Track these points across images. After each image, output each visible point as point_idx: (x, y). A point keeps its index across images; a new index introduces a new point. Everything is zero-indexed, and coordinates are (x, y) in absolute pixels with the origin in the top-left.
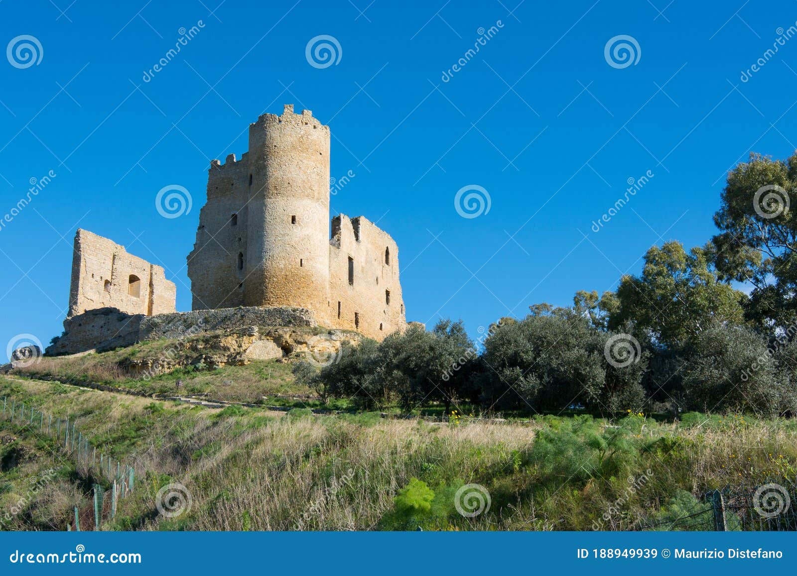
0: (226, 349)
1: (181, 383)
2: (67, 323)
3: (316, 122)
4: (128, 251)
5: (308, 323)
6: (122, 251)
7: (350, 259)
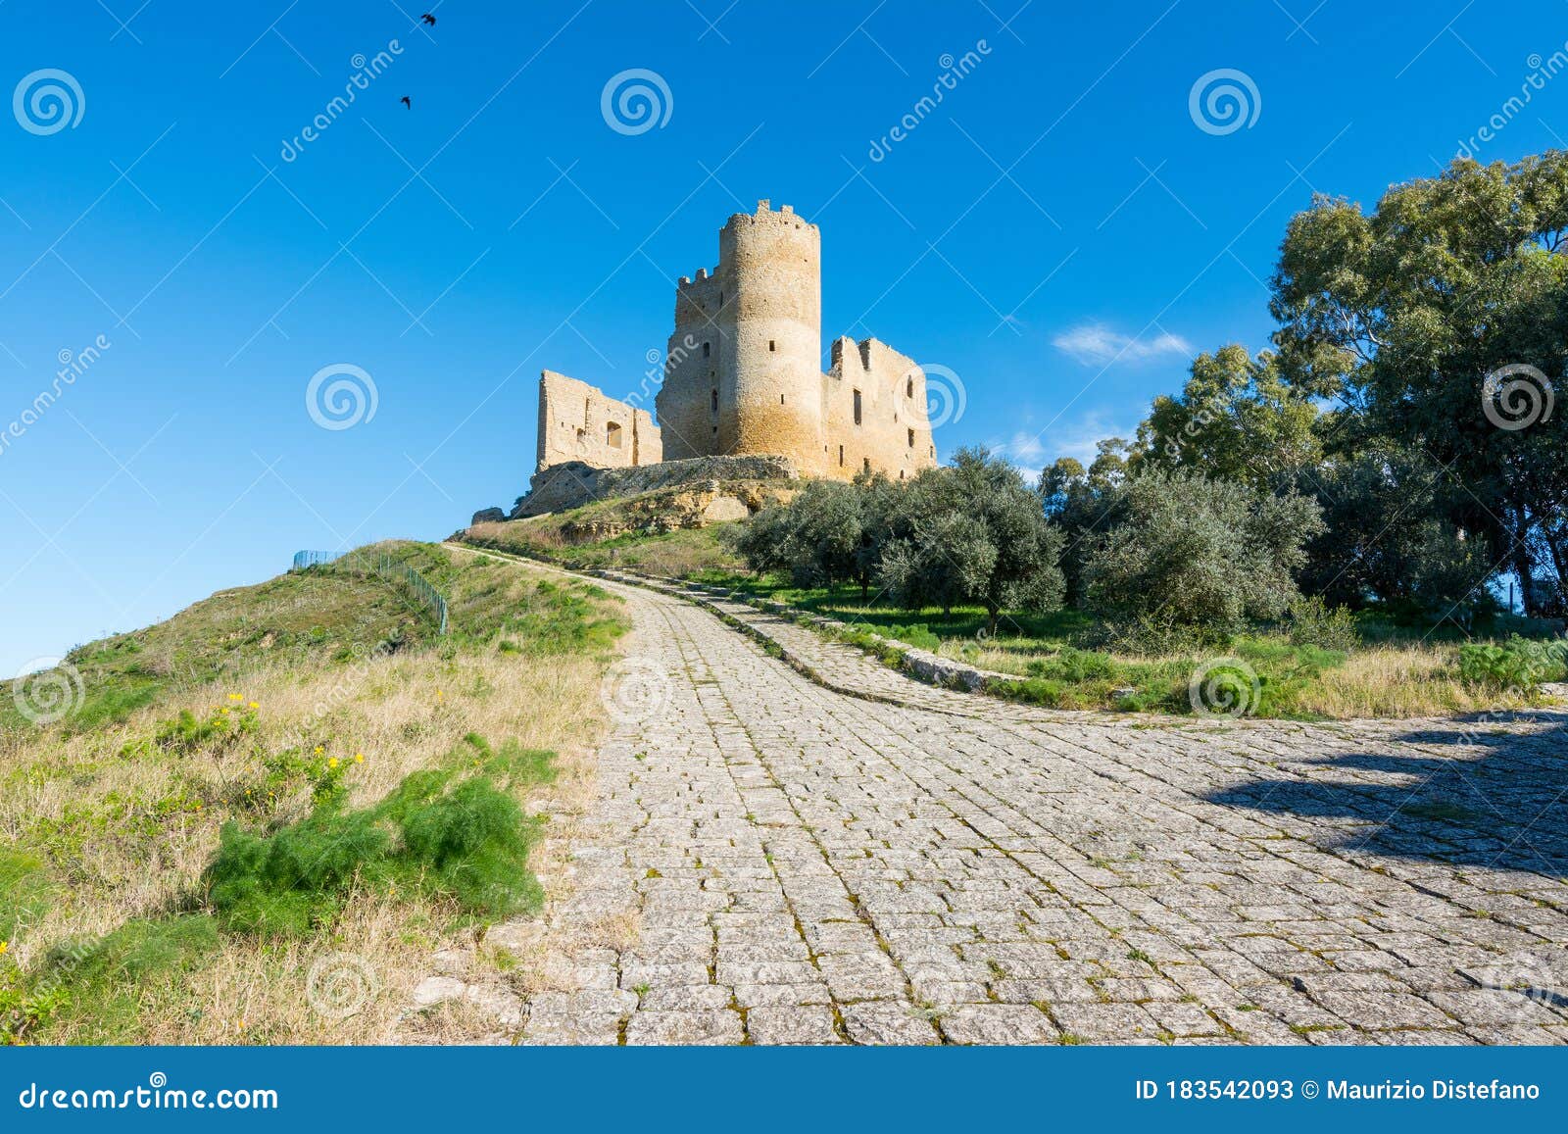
0: (681, 508)
1: (616, 552)
2: (533, 481)
3: (799, 220)
4: (605, 393)
5: (786, 474)
6: (596, 394)
7: (857, 393)
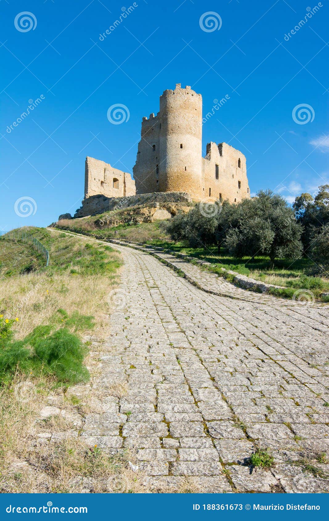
0: (143, 214)
1: (117, 232)
2: (83, 202)
3: (193, 92)
4: (112, 166)
5: (187, 200)
6: (109, 167)
7: (217, 166)
